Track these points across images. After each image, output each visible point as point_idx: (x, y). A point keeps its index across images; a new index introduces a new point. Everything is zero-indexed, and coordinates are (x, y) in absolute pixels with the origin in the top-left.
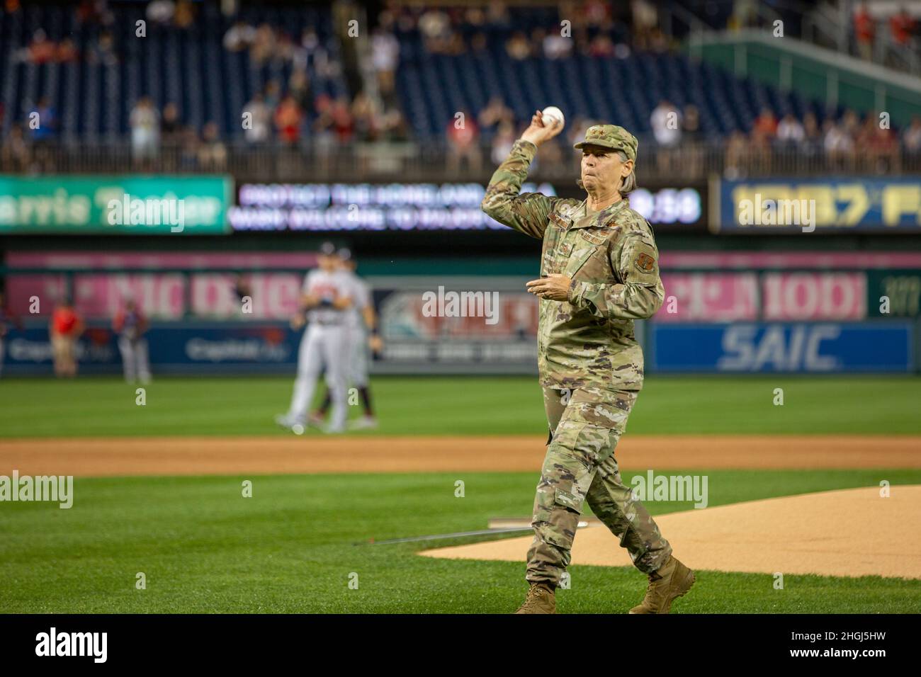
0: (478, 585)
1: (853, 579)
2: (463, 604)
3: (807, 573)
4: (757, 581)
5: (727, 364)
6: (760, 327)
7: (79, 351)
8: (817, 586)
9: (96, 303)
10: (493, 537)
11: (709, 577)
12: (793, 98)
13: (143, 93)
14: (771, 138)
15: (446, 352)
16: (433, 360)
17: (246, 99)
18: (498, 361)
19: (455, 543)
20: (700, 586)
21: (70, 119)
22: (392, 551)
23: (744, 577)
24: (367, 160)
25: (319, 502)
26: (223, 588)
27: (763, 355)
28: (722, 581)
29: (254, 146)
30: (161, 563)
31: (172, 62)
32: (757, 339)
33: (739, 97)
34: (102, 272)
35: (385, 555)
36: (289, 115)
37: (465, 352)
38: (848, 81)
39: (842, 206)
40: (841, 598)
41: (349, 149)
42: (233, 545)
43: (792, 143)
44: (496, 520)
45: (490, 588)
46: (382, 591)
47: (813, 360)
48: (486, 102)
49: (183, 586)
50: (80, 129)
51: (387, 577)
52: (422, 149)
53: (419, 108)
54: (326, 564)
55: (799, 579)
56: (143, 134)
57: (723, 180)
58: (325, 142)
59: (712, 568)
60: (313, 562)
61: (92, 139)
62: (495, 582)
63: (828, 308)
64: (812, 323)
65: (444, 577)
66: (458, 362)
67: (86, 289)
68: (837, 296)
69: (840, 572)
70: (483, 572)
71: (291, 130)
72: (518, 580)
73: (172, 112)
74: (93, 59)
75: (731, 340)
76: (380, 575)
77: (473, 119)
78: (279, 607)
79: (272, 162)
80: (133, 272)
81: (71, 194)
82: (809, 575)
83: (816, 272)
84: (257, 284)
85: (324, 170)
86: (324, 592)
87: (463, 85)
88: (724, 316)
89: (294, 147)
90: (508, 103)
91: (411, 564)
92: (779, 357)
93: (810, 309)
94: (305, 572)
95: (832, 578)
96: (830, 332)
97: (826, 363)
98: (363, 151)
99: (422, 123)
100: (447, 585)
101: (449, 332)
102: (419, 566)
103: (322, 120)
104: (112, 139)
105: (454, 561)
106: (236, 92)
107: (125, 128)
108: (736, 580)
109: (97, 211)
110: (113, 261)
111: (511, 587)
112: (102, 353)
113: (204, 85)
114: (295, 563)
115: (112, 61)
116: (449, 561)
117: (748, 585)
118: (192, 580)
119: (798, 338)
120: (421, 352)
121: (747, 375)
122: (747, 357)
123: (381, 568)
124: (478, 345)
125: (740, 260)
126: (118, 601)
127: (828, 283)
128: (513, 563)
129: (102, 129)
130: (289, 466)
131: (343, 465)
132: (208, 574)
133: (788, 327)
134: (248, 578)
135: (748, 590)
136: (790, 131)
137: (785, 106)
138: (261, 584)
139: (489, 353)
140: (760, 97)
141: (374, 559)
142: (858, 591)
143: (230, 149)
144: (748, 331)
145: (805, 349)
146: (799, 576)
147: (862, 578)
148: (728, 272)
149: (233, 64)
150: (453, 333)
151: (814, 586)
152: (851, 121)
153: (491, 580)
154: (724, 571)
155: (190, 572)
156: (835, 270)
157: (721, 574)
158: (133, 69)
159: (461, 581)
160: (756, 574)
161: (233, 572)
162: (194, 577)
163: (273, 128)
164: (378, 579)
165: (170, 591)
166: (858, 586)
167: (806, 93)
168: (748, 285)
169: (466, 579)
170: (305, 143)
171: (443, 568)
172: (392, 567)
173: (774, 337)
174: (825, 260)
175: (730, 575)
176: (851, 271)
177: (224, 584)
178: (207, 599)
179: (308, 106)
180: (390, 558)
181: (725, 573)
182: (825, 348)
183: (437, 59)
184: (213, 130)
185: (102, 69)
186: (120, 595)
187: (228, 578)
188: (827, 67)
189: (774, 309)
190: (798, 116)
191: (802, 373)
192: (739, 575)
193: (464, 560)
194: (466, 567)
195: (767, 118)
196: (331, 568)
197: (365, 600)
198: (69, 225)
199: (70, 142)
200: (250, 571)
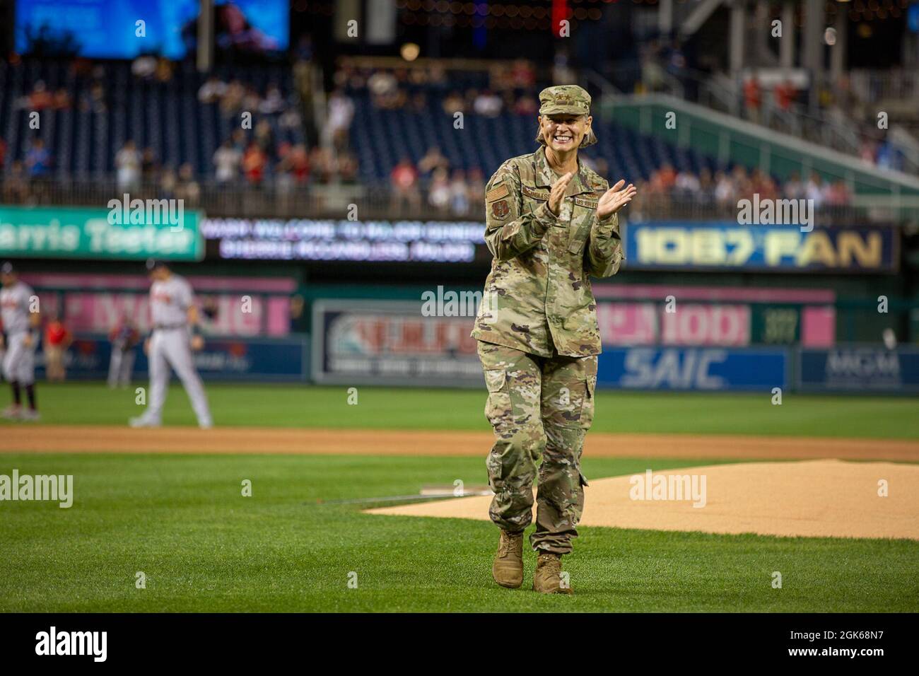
0: (411, 535)
1: (732, 536)
2: (397, 548)
3: (694, 530)
4: (651, 536)
5: (629, 382)
6: (658, 350)
7: (68, 359)
8: (703, 540)
9: (84, 319)
10: (425, 500)
11: (609, 533)
12: (690, 155)
13: (128, 138)
14: (670, 188)
15: (387, 366)
16: (375, 372)
17: (217, 145)
18: (432, 375)
19: (392, 504)
20: (602, 539)
21: (64, 159)
22: (337, 509)
23: (640, 532)
24: (321, 199)
25: (274, 473)
26: (190, 533)
27: (660, 374)
28: (620, 535)
29: (223, 186)
30: (137, 515)
31: (154, 111)
32: (655, 361)
33: (643, 151)
34: (89, 292)
35: (330, 512)
36: (254, 160)
37: (403, 367)
38: (738, 141)
39: (730, 248)
40: (722, 550)
41: (306, 189)
42: (199, 503)
43: (688, 193)
44: (427, 488)
45: (421, 537)
46: (327, 537)
47: (703, 380)
48: (425, 151)
49: (156, 531)
50: (72, 167)
51: (332, 528)
52: (370, 190)
53: (367, 154)
54: (279, 517)
55: (686, 535)
56: (127, 174)
57: (629, 223)
58: (285, 183)
59: (613, 526)
60: (269, 516)
61: (82, 176)
62: (425, 534)
63: (716, 335)
64: (702, 348)
65: (381, 529)
66: (397, 375)
67: (75, 306)
68: (725, 325)
69: (722, 530)
70: (415, 525)
71: (255, 172)
72: (445, 532)
73: (153, 154)
74: (85, 105)
75: (633, 361)
76: (326, 526)
77: (414, 166)
78: (238, 548)
79: (239, 199)
80: (116, 292)
81: (63, 224)
82: (695, 532)
83: (706, 303)
84: (224, 305)
85: (284, 207)
86: (278, 537)
87: (405, 136)
88: (627, 340)
89: (258, 186)
90: (444, 152)
91: (353, 518)
92: (673, 377)
93: (701, 335)
94: (261, 523)
95: (715, 535)
96: (718, 356)
97: (714, 383)
98: (318, 191)
99: (370, 167)
100: (384, 534)
101: (389, 349)
102: (360, 520)
103: (283, 164)
104: (100, 177)
105: (391, 517)
106: (208, 140)
107: (111, 168)
108: (633, 535)
109: (85, 238)
110: (99, 281)
111: (438, 537)
112: (88, 361)
113: (181, 132)
114: (253, 516)
115: (101, 110)
116: (386, 517)
117: (642, 538)
118: (164, 527)
119: (690, 360)
120: (364, 366)
121: (646, 391)
122: (647, 376)
123: (326, 521)
124: (414, 360)
125: (641, 292)
126: (100, 541)
127: (717, 313)
128: (441, 518)
129: (91, 167)
130: (249, 448)
131: (296, 448)
132: (177, 523)
133: (682, 351)
134: (211, 527)
135: (643, 543)
136: (687, 182)
137: (683, 161)
138: (223, 531)
139: (423, 367)
140: (661, 152)
141: (321, 514)
142: (736, 545)
143: (203, 188)
144: (647, 353)
145: (696, 370)
146: (687, 533)
147: (741, 535)
148: (631, 302)
149: (206, 115)
150: (393, 350)
151: (699, 541)
152: (740, 175)
153: (422, 531)
154: (622, 528)
155: (162, 522)
156: (724, 303)
157: (620, 530)
158: (119, 116)
159: (396, 532)
160: (650, 531)
161: (199, 522)
162: (165, 525)
163: (239, 169)
164: (324, 529)
165: (144, 535)
166: (737, 541)
167: (701, 150)
168: (647, 314)
169: (400, 530)
170: (268, 183)
171: (380, 522)
172: (336, 520)
173: (670, 359)
174: (715, 293)
175: (627, 531)
176: (736, 303)
177: (191, 530)
178: (176, 541)
179: (271, 152)
180: (334, 514)
181: (623, 529)
182: (713, 369)
183: (384, 113)
184: (188, 171)
185: (93, 116)
186: (100, 537)
187: (194, 526)
188: (719, 128)
189: (670, 335)
190: (694, 170)
191: (693, 390)
192: (635, 531)
193: (399, 516)
194: (400, 521)
195: (667, 170)
196: (284, 520)
197: (313, 543)
198: (60, 251)
199: (64, 179)
200: (214, 521)
